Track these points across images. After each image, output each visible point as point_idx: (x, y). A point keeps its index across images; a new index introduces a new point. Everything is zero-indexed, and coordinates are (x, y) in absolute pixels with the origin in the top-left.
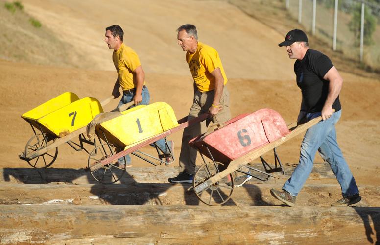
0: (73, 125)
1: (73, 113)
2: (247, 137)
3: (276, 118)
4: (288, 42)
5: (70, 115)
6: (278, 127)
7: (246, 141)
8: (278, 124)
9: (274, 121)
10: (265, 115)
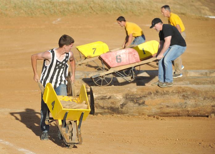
0: (94, 53)
1: (94, 49)
2: (120, 59)
3: (135, 53)
4: (153, 25)
5: (93, 49)
6: (135, 58)
7: (119, 61)
8: (136, 56)
9: (134, 55)
10: (131, 51)
